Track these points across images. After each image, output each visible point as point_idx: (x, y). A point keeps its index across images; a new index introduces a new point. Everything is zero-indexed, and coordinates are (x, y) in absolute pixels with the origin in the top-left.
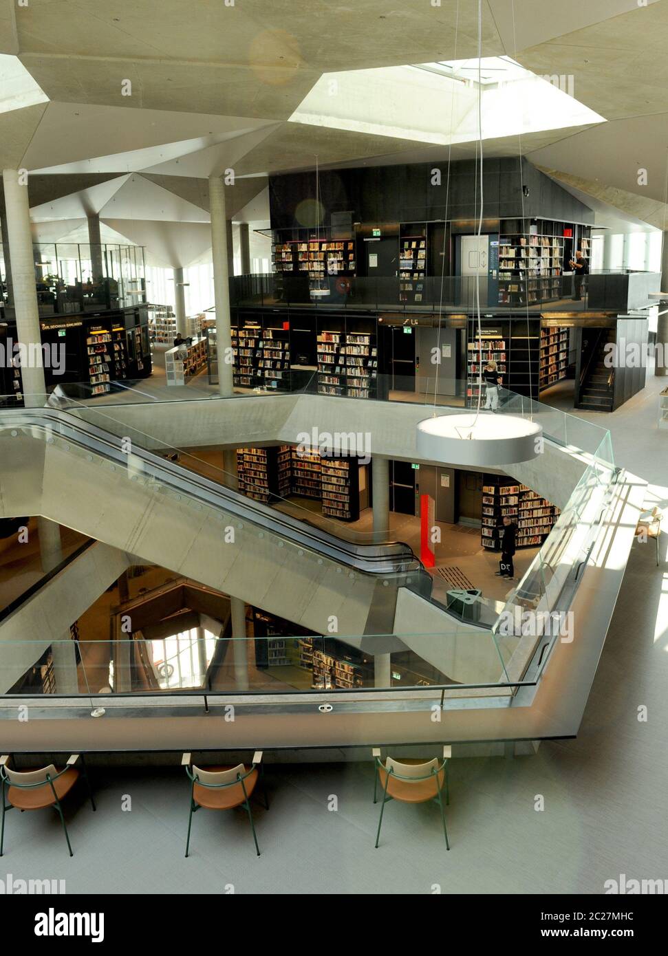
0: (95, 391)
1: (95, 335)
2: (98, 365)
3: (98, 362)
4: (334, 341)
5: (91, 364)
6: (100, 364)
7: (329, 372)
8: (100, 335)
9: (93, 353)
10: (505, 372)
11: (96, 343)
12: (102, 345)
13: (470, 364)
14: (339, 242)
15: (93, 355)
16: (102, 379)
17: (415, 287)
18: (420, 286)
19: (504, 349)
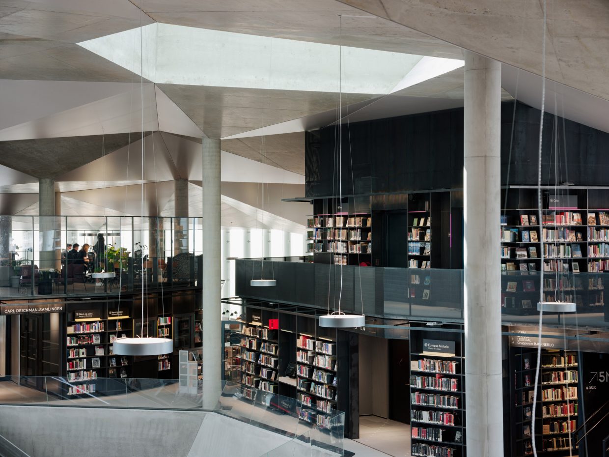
0: (74, 390)
1: (81, 323)
2: (80, 359)
3: (81, 356)
4: (307, 348)
5: (71, 357)
6: (84, 358)
7: (304, 390)
8: (88, 323)
9: (74, 344)
10: (456, 408)
11: (81, 332)
12: (90, 336)
13: (414, 390)
14: (358, 216)
15: (75, 347)
16: (84, 377)
17: (422, 280)
18: (427, 280)
19: (454, 373)
